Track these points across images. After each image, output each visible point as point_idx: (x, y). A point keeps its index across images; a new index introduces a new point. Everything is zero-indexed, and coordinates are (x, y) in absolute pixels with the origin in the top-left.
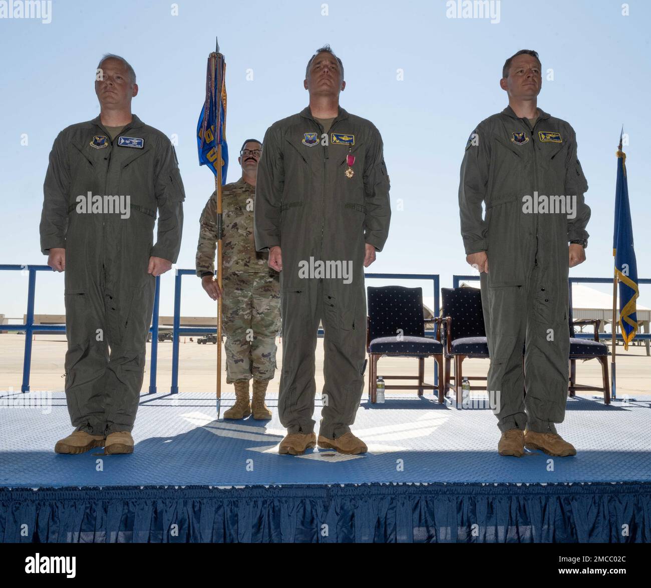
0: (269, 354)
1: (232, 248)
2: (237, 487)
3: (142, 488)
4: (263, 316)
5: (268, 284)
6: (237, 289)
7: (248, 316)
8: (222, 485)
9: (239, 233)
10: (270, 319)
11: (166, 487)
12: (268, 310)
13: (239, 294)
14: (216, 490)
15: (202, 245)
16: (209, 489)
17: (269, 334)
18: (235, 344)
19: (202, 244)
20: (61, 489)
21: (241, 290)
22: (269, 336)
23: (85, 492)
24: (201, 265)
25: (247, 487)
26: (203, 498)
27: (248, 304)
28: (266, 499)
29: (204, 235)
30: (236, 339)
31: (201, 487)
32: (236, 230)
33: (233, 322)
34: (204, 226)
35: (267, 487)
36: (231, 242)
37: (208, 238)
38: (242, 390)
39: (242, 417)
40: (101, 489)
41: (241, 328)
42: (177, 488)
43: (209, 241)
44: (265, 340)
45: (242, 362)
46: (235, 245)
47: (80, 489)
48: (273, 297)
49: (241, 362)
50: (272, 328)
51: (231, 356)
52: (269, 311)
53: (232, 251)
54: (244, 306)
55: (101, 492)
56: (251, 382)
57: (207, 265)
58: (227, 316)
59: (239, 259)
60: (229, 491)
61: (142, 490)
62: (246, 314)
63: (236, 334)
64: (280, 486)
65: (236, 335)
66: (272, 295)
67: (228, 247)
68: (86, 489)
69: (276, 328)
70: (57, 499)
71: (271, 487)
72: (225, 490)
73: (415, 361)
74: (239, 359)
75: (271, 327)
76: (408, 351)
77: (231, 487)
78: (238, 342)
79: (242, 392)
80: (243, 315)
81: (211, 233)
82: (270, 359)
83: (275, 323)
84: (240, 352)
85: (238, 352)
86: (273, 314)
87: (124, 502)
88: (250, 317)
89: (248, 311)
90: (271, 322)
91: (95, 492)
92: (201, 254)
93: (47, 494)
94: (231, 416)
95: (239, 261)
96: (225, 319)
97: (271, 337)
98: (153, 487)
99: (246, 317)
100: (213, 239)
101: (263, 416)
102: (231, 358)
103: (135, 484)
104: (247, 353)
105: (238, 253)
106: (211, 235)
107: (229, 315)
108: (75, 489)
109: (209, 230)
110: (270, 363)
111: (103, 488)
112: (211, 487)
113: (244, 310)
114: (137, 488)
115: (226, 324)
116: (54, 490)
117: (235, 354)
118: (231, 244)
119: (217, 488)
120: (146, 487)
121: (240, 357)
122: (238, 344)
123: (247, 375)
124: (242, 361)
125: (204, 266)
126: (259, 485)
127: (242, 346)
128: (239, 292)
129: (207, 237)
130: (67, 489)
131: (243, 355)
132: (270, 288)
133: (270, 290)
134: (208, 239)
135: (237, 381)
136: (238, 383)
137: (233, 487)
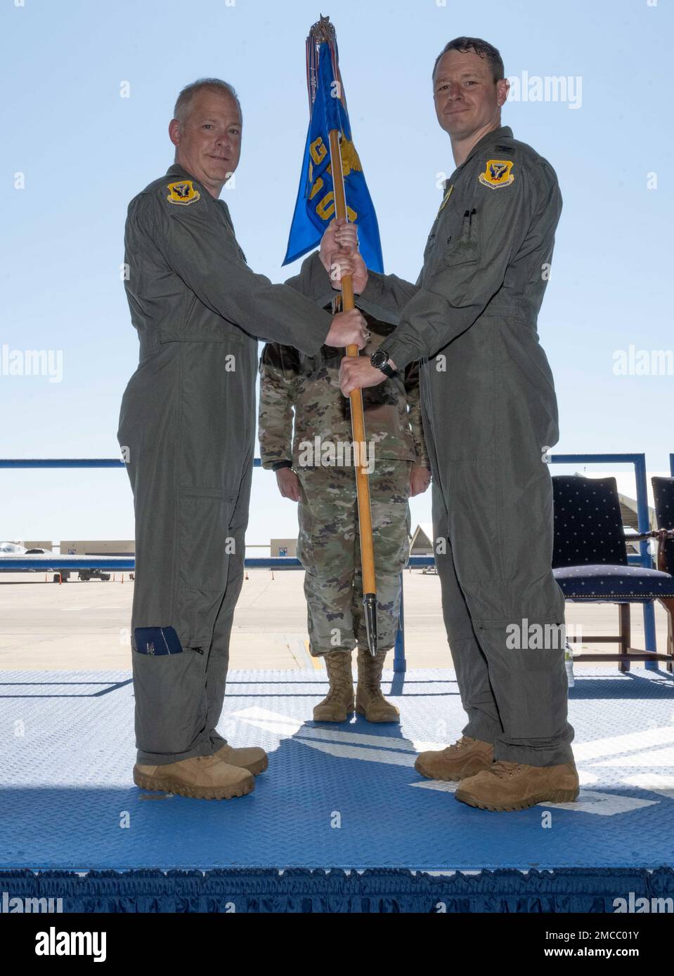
0: (391, 604)
1: (320, 415)
2: (465, 873)
3: (281, 873)
4: (379, 535)
5: (387, 476)
6: (332, 486)
7: (350, 536)
8: (433, 869)
9: (332, 386)
10: (392, 540)
11: (327, 872)
12: (388, 523)
13: (336, 494)
14: (424, 879)
15: (265, 416)
16: (411, 876)
17: (391, 568)
18: (330, 586)
19: (266, 413)
20: (129, 875)
21: (340, 487)
22: (390, 572)
23: (172, 880)
24: (267, 451)
25: (485, 873)
26: (399, 894)
27: (350, 515)
28: (524, 897)
29: (268, 396)
30: (331, 578)
31: (394, 873)
32: (326, 381)
33: (322, 545)
34: (266, 380)
35: (525, 872)
36: (317, 403)
37: (274, 401)
38: (342, 668)
39: (346, 717)
40: (204, 873)
41: (338, 556)
42: (348, 873)
43: (278, 407)
44: (382, 578)
45: (342, 618)
46: (326, 408)
47: (166, 873)
48: (396, 501)
49: (339, 618)
50: (397, 557)
51: (322, 607)
52: (389, 525)
53: (320, 419)
54: (345, 517)
55: (203, 880)
56: (355, 653)
57: (276, 449)
58: (313, 536)
59: (335, 434)
60: (451, 880)
61: (283, 877)
62: (348, 532)
63: (331, 568)
64: (551, 872)
65: (330, 571)
66: (393, 497)
67: (313, 411)
68: (175, 874)
69: (402, 555)
70: (123, 893)
71: (533, 873)
72: (443, 880)
73: (612, 609)
74: (335, 613)
75: (393, 555)
76: (612, 592)
77: (454, 873)
78: (335, 583)
79: (341, 671)
80: (343, 533)
81: (277, 393)
82: (391, 613)
83: (401, 548)
84: (338, 601)
85: (334, 601)
86: (397, 531)
87: (248, 901)
88: (353, 537)
89: (351, 526)
90: (393, 546)
91: (192, 880)
92: (264, 431)
93: (104, 885)
94: (328, 716)
95: (335, 436)
96: (310, 542)
97: (394, 574)
98: (302, 872)
99: (347, 537)
100: (282, 401)
101: (386, 716)
102: (321, 611)
103: (266, 865)
104: (349, 602)
105: (333, 423)
106: (278, 396)
107: (317, 534)
108: (155, 873)
109: (275, 388)
110: (391, 620)
111: (207, 873)
112: (414, 873)
113: (344, 524)
114: (271, 872)
115: (311, 550)
116: (117, 876)
117: (329, 605)
118: (318, 408)
119: (426, 875)
120: (289, 872)
121: (338, 610)
122: (334, 587)
123: (350, 640)
124: (341, 615)
125: (272, 453)
126: (510, 870)
127: (341, 589)
128: (336, 491)
129: (272, 401)
130: (141, 873)
131: (342, 605)
132: (390, 485)
133: (390, 489)
134: (275, 404)
135: (333, 652)
136: (334, 656)
137: (458, 874)
